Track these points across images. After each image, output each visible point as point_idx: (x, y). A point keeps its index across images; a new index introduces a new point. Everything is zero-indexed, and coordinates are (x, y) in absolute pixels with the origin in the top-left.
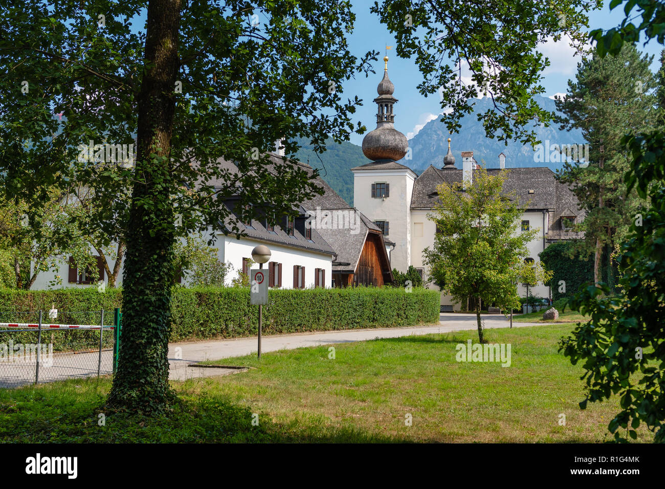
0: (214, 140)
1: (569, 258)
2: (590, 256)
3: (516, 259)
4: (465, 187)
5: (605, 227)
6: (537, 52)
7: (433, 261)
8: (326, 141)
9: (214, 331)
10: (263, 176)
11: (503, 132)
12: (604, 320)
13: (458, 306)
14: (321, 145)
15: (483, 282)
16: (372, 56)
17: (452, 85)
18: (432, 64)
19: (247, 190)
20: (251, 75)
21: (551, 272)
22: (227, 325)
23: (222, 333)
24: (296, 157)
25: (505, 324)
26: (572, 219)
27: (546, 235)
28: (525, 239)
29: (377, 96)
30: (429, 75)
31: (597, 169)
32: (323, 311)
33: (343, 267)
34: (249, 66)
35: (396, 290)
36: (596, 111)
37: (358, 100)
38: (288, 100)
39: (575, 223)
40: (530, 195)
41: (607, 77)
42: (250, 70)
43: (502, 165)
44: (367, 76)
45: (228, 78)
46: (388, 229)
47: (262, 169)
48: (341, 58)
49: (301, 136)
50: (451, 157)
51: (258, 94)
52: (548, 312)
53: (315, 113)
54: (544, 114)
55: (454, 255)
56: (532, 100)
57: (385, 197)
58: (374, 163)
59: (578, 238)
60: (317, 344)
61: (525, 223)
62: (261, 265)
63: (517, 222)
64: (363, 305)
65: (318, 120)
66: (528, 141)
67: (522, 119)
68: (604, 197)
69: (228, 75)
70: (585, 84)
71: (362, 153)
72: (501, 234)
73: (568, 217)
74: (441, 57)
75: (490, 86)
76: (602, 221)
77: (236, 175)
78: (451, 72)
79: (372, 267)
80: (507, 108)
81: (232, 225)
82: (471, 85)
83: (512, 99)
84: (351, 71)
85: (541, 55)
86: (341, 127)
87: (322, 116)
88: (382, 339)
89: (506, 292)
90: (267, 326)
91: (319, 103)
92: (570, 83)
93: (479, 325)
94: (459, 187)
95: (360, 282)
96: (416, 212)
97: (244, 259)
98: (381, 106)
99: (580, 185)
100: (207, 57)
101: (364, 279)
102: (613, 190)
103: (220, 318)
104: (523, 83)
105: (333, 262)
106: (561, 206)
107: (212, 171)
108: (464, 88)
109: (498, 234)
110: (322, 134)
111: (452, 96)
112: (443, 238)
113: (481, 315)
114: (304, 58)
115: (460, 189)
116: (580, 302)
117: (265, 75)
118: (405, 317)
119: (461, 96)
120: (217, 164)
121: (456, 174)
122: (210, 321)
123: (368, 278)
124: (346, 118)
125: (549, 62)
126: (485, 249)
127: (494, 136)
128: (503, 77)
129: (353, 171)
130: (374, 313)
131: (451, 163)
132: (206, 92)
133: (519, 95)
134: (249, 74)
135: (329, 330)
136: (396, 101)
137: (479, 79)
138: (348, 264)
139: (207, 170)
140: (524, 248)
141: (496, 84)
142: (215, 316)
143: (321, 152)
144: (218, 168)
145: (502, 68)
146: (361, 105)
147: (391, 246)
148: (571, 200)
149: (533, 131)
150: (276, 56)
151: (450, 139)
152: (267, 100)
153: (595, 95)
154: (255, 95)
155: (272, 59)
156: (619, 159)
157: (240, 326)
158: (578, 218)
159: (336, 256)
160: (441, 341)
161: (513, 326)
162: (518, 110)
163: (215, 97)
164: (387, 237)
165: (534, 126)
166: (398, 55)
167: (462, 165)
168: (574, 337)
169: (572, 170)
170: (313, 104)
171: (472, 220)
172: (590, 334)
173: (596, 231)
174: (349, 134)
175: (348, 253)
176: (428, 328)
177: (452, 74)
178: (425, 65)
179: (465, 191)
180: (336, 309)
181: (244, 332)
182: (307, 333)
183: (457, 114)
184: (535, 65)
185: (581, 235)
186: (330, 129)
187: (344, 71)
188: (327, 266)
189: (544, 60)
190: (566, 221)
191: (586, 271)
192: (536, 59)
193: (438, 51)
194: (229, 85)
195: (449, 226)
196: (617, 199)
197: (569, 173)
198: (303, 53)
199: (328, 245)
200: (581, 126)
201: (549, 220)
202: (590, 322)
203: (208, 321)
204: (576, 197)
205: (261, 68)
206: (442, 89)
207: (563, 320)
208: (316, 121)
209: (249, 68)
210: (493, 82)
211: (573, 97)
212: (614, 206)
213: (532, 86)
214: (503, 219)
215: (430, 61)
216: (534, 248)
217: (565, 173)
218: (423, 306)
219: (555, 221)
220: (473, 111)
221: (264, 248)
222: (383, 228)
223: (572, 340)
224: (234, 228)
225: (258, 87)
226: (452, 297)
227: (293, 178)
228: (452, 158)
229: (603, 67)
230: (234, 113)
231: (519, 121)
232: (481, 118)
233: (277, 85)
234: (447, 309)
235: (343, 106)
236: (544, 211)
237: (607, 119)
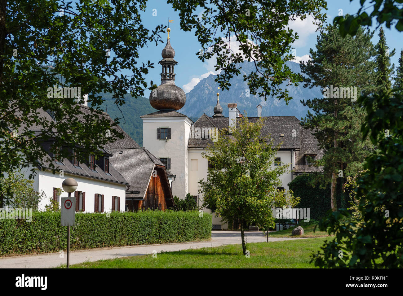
0: (34, 95)
1: (311, 187)
2: (327, 185)
3: (271, 188)
4: (231, 131)
5: (339, 163)
6: (289, 28)
7: (207, 190)
8: (125, 96)
9: (30, 247)
10: (74, 124)
11: (263, 90)
12: (345, 238)
13: (226, 226)
14: (121, 99)
15: (246, 206)
16: (161, 29)
17: (224, 52)
18: (208, 36)
19: (61, 135)
20: (64, 43)
21: (299, 199)
22: (40, 243)
23: (36, 249)
24: (100, 109)
25: (263, 239)
26: (313, 156)
27: (293, 169)
28: (278, 173)
29: (161, 59)
30: (205, 44)
31: (332, 118)
32: (118, 230)
33: (134, 195)
34: (63, 35)
35: (177, 213)
36: (331, 73)
37: (150, 63)
38: (94, 63)
39: (316, 159)
40: (281, 138)
41: (339, 47)
42: (64, 38)
43: (260, 114)
44: (157, 45)
45: (46, 45)
46: (170, 164)
47: (74, 118)
48: (136, 30)
49: (105, 92)
50: (219, 107)
51: (70, 58)
52: (296, 229)
53: (116, 74)
54: (294, 76)
55: (223, 185)
56: (285, 66)
57: (167, 139)
58: (158, 112)
59: (318, 171)
60: (115, 257)
61: (278, 160)
62: (70, 194)
63: (272, 159)
64: (151, 225)
65: (119, 79)
66: (282, 97)
67: (278, 80)
68: (338, 139)
69: (46, 43)
70: (323, 52)
71: (150, 103)
72: (260, 168)
73: (310, 155)
74: (215, 31)
75: (253, 54)
76: (336, 158)
77: (52, 123)
78: (223, 42)
79: (157, 195)
80: (266, 71)
81: (49, 163)
82: (238, 53)
83: (270, 65)
84: (144, 40)
85: (292, 30)
86: (137, 85)
87: (122, 76)
88: (166, 253)
89: (264, 214)
90: (73, 243)
91: (120, 66)
92: (311, 51)
93: (243, 241)
94: (227, 132)
95: (148, 207)
96: (192, 151)
97: (55, 189)
98: (165, 67)
99: (319, 130)
100: (29, 28)
101: (151, 204)
102: (344, 134)
103: (35, 237)
104: (278, 52)
105: (126, 191)
106: (305, 146)
107: (33, 119)
108: (233, 55)
109: (257, 168)
110: (121, 90)
111: (223, 61)
112: (215, 172)
113: (245, 232)
114: (107, 30)
115: (227, 133)
116: (328, 224)
117: (76, 42)
118: (184, 234)
119: (230, 61)
120: (36, 114)
121: (223, 121)
122: (27, 239)
123: (155, 203)
124: (141, 77)
125: (298, 36)
126: (248, 180)
127: (256, 93)
128: (263, 48)
129: (142, 119)
130: (160, 232)
131: (219, 112)
132: (28, 56)
133: (275, 61)
134: (63, 42)
135: (123, 246)
136: (177, 63)
137: (245, 49)
138: (139, 193)
139: (29, 119)
140: (277, 180)
141: (258, 53)
142: (32, 235)
143: (121, 104)
144: (37, 117)
145: (262, 40)
146: (152, 67)
147: (173, 178)
148: (312, 141)
149: (286, 90)
150: (85, 28)
151: (219, 93)
152: (77, 63)
153: (330, 61)
154: (68, 58)
155: (82, 30)
156: (349, 110)
157: (51, 244)
158: (318, 156)
159: (129, 186)
160: (213, 254)
161: (269, 241)
162: (274, 73)
163: (36, 59)
164: (169, 171)
165: (287, 85)
166: (181, 29)
167: (228, 114)
168: (322, 252)
169: (313, 119)
170: (115, 67)
171: (237, 158)
172: (334, 249)
173: (332, 166)
174: (143, 90)
175: (138, 184)
176: (202, 243)
177: (223, 45)
178: (203, 37)
179: (231, 134)
180: (129, 228)
181: (55, 248)
182: (106, 248)
183: (228, 75)
184: (288, 39)
185: (321, 169)
186: (128, 86)
187: (139, 41)
188: (121, 194)
189: (294, 35)
190: (309, 158)
191: (324, 197)
192: (288, 34)
193: (213, 26)
194: (46, 51)
195: (219, 163)
196: (347, 141)
197: (311, 120)
198: (106, 26)
199: (123, 178)
200: (320, 84)
201: (296, 157)
202: (335, 239)
203: (25, 240)
204: (317, 140)
205: (73, 37)
206: (215, 55)
207: (307, 236)
208: (117, 80)
209: (63, 37)
210: (255, 50)
211: (314, 62)
212: (345, 146)
213: (285, 55)
214: (261, 157)
215: (206, 34)
216: (285, 179)
217: (308, 121)
218: (198, 226)
219: (300, 158)
220: (240, 73)
221: (72, 180)
222: (166, 163)
223: (321, 254)
224: (50, 165)
225: (70, 53)
226: (221, 219)
227: (98, 125)
228: (221, 108)
229: (336, 39)
230: (51, 73)
231: (275, 81)
232: (246, 79)
233: (86, 51)
234: (217, 227)
235: (139, 69)
236: (292, 150)
237: (339, 79)
